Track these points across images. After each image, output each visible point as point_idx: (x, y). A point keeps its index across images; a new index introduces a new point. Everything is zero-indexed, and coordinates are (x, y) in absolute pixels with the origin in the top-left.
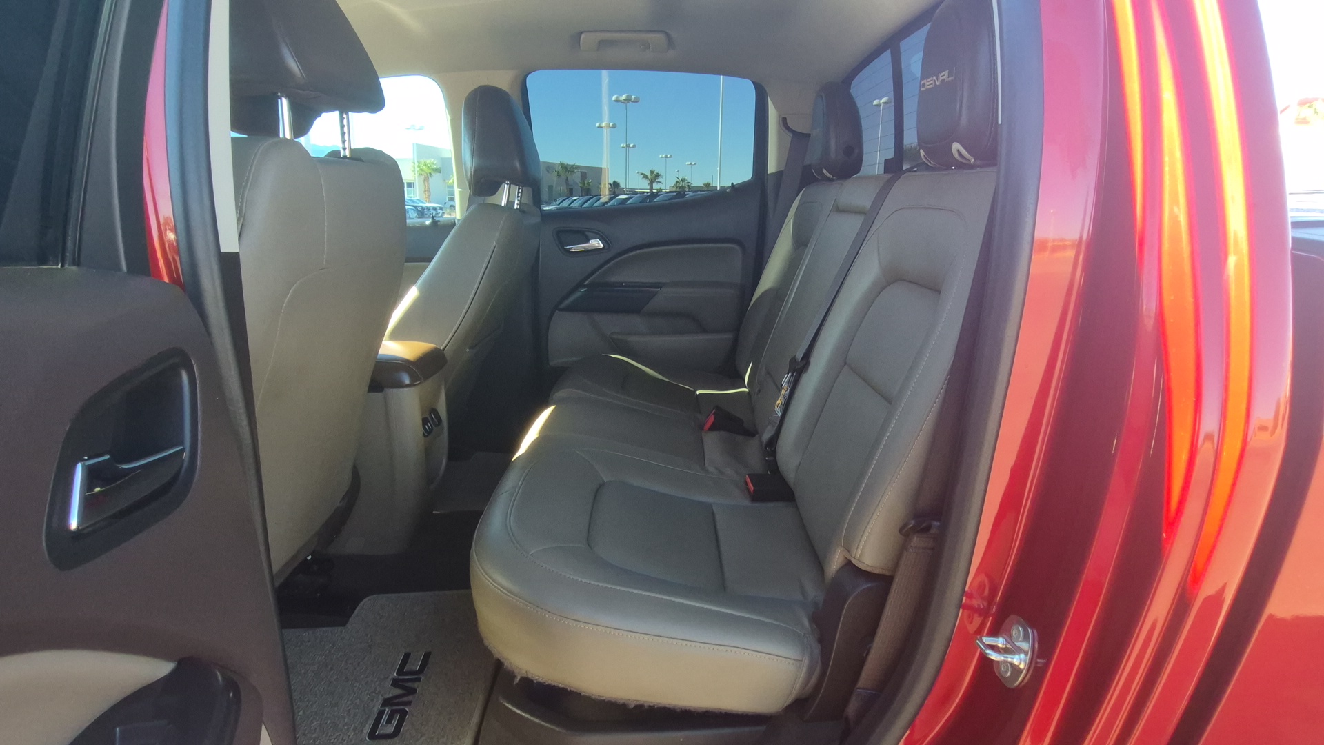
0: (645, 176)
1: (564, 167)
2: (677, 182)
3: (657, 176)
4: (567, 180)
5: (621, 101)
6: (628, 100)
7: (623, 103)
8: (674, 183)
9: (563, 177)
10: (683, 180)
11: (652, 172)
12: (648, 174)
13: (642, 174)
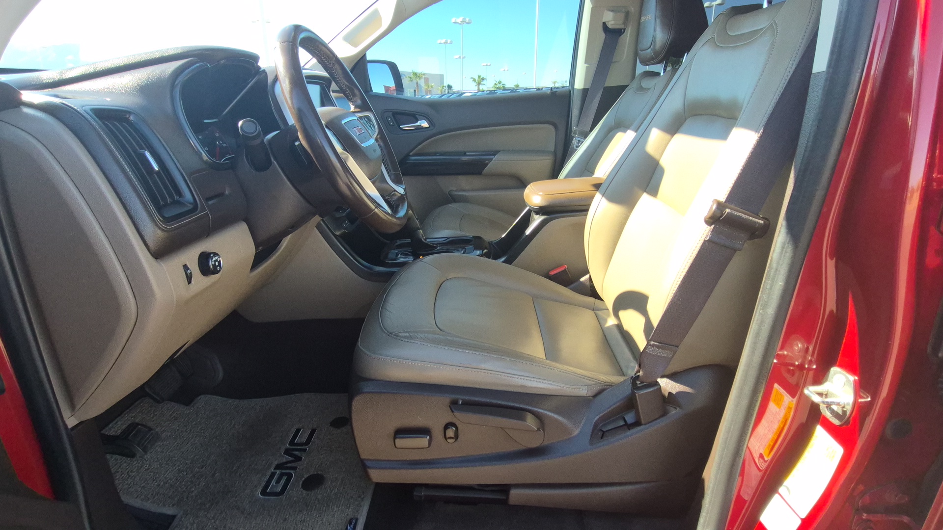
0: (474, 80)
1: (415, 74)
2: (495, 84)
3: (483, 79)
4: (417, 83)
5: (458, 23)
6: (463, 22)
7: (460, 24)
8: (493, 84)
9: (415, 81)
10: (500, 83)
11: (479, 77)
12: (477, 79)
13: (472, 78)
